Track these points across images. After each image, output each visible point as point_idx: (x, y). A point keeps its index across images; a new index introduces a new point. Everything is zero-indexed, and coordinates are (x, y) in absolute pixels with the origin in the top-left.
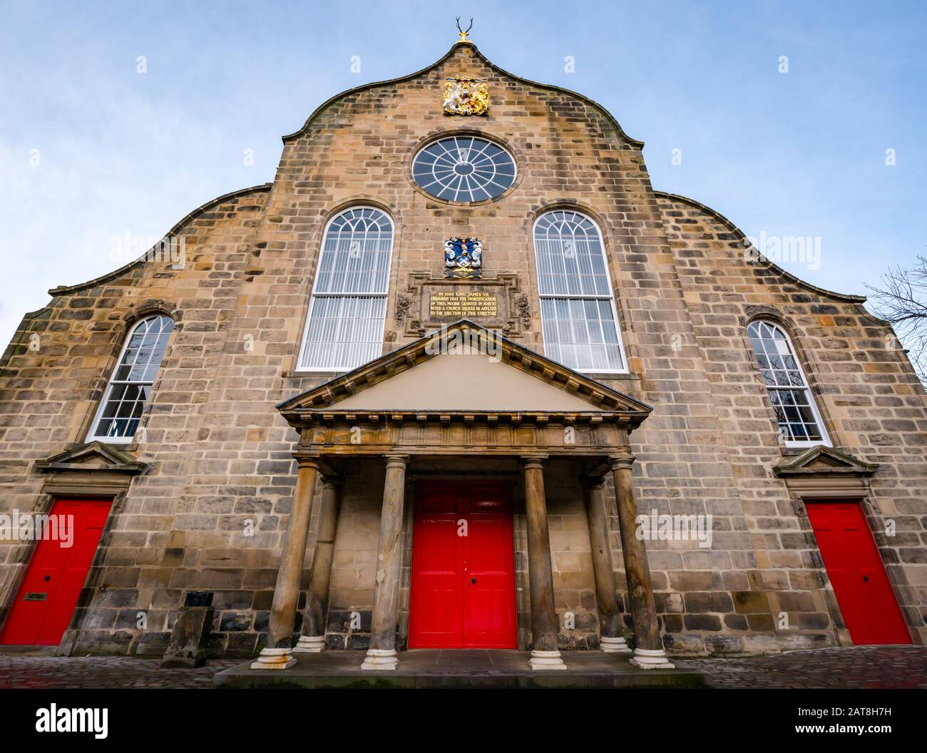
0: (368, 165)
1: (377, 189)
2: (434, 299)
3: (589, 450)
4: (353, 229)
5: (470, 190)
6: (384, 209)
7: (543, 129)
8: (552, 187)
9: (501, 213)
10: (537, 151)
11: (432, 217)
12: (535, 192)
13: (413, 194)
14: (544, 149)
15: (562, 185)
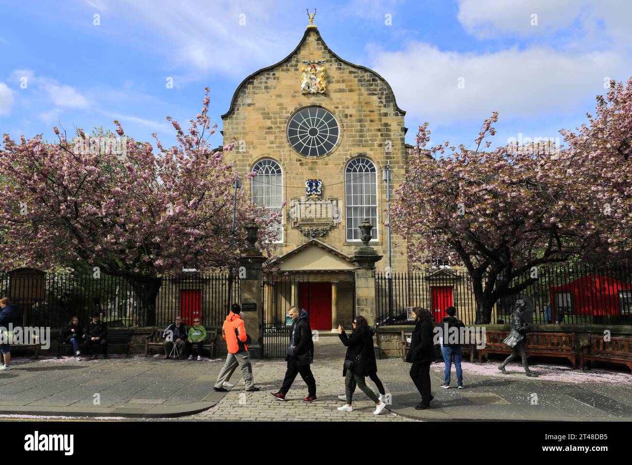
0: (266, 134)
1: (272, 149)
4: (264, 172)
5: (316, 147)
6: (277, 161)
7: (355, 103)
8: (356, 145)
9: (331, 163)
10: (350, 119)
11: (299, 167)
12: (347, 149)
13: (290, 152)
14: (354, 118)
15: (360, 143)
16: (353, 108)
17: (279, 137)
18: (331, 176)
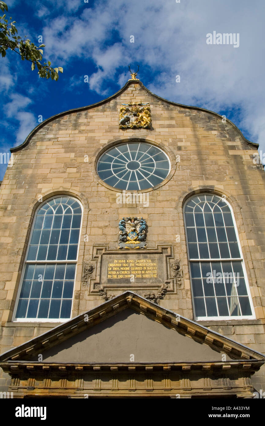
0: (66, 166)
1: (72, 183)
2: (111, 265)
3: (222, 390)
4: (54, 212)
5: (138, 181)
7: (188, 137)
8: (196, 178)
9: (160, 198)
10: (185, 152)
11: (110, 203)
12: (184, 182)
13: (97, 185)
14: (190, 150)
15: (203, 176)
16: (187, 141)
17: (84, 170)
18: (160, 215)
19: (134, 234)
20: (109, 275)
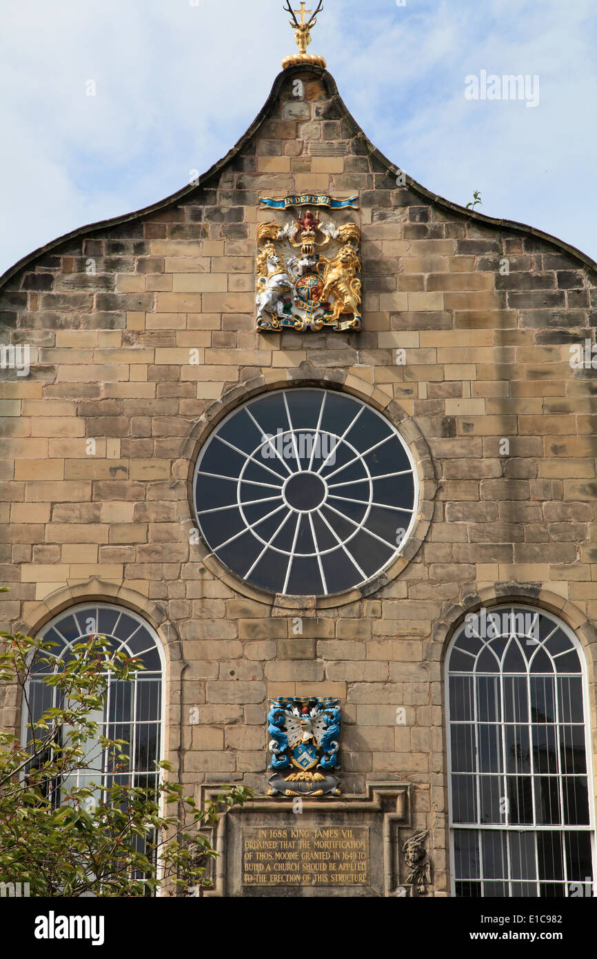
0: (99, 493)
1: (124, 563)
2: (251, 845)
5: (318, 553)
6: (141, 613)
7: (481, 373)
8: (491, 551)
9: (380, 627)
10: (465, 443)
11: (240, 640)
12: (453, 568)
13: (199, 577)
14: (481, 436)
15: (511, 545)
16: (477, 395)
17: (157, 513)
18: (380, 686)
19: (310, 752)
20: (246, 875)
